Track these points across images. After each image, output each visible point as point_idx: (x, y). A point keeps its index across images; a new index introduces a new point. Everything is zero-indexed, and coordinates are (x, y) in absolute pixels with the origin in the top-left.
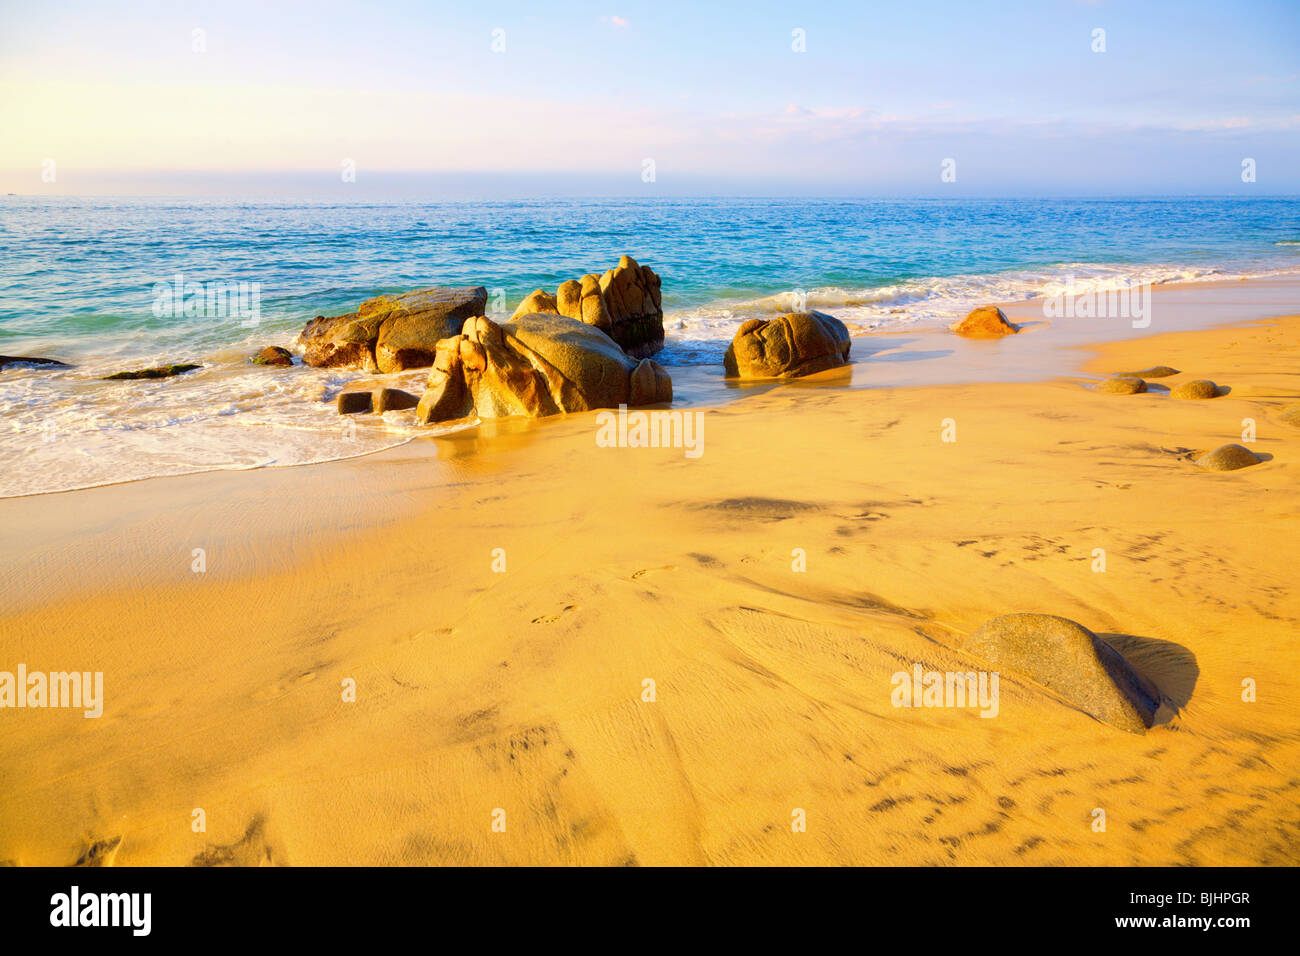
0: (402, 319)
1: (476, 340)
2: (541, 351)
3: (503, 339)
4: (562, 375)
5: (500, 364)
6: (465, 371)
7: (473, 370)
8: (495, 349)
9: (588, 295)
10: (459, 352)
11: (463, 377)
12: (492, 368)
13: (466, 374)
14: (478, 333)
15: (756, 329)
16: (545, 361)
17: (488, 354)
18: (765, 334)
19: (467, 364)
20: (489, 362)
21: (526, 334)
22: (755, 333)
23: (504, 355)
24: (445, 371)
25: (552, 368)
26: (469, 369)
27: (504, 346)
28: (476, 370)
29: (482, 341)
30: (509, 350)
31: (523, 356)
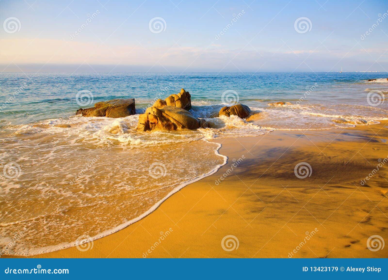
0: (113, 109)
1: (153, 114)
2: (174, 117)
3: (161, 114)
4: (181, 124)
5: (162, 121)
6: (150, 124)
7: (153, 123)
8: (160, 117)
9: (177, 100)
10: (148, 118)
11: (149, 126)
12: (160, 123)
13: (150, 125)
14: (154, 112)
15: (226, 109)
16: (175, 120)
17: (158, 118)
18: (229, 111)
19: (151, 121)
20: (159, 121)
21: (168, 112)
22: (226, 110)
23: (163, 119)
24: (143, 124)
25: (178, 122)
26: (152, 123)
27: (162, 116)
28: (154, 123)
29: (155, 115)
30: (163, 117)
31: (168, 119)
